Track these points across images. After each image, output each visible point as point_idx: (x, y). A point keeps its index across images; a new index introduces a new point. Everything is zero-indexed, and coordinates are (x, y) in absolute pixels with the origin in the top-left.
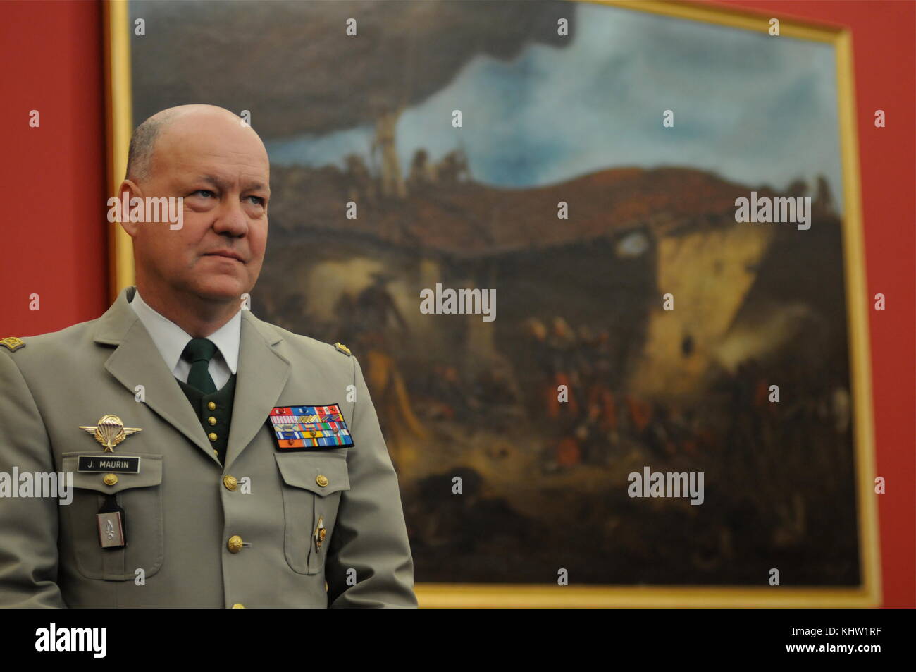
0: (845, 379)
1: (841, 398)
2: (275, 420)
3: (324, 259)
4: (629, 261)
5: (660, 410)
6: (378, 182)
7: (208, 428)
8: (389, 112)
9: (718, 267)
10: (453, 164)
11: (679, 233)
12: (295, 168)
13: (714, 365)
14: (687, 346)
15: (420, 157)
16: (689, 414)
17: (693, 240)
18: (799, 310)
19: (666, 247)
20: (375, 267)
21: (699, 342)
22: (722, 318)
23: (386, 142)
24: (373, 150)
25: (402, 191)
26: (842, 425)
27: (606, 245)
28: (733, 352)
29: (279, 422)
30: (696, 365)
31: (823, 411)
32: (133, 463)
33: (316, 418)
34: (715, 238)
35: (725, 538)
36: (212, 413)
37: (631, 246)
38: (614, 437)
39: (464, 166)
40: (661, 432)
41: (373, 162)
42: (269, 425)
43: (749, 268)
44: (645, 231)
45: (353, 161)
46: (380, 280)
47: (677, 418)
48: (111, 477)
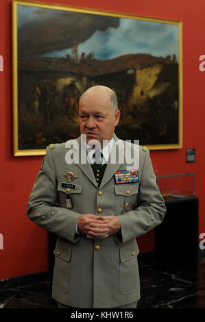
0: (177, 99)
1: (176, 103)
2: (116, 175)
3: (61, 78)
4: (130, 75)
5: (135, 107)
6: (73, 60)
7: (96, 177)
8: (76, 44)
9: (150, 76)
10: (91, 55)
11: (141, 68)
12: (54, 58)
13: (148, 97)
14: (142, 93)
15: (83, 54)
16: (142, 108)
17: (145, 70)
18: (168, 84)
19: (138, 72)
20: (72, 79)
21: (145, 92)
22: (150, 87)
23: (76, 51)
24: (72, 53)
25: (79, 62)
26: (176, 109)
27: (124, 72)
28: (152, 94)
29: (117, 176)
30: (144, 97)
31: (172, 105)
32: (74, 186)
33: (129, 174)
34: (149, 69)
35: (148, 135)
36: (98, 173)
37: (130, 72)
38: (125, 114)
39: (93, 56)
40: (135, 112)
41: (72, 56)
42: (114, 176)
43: (156, 75)
44: (134, 68)
45: (68, 56)
46: (73, 82)
47: (139, 109)
48: (69, 190)
